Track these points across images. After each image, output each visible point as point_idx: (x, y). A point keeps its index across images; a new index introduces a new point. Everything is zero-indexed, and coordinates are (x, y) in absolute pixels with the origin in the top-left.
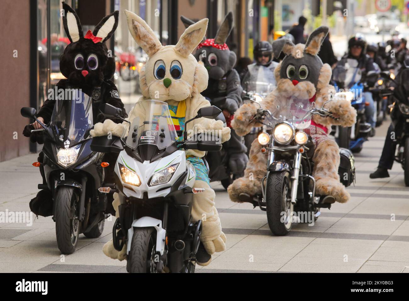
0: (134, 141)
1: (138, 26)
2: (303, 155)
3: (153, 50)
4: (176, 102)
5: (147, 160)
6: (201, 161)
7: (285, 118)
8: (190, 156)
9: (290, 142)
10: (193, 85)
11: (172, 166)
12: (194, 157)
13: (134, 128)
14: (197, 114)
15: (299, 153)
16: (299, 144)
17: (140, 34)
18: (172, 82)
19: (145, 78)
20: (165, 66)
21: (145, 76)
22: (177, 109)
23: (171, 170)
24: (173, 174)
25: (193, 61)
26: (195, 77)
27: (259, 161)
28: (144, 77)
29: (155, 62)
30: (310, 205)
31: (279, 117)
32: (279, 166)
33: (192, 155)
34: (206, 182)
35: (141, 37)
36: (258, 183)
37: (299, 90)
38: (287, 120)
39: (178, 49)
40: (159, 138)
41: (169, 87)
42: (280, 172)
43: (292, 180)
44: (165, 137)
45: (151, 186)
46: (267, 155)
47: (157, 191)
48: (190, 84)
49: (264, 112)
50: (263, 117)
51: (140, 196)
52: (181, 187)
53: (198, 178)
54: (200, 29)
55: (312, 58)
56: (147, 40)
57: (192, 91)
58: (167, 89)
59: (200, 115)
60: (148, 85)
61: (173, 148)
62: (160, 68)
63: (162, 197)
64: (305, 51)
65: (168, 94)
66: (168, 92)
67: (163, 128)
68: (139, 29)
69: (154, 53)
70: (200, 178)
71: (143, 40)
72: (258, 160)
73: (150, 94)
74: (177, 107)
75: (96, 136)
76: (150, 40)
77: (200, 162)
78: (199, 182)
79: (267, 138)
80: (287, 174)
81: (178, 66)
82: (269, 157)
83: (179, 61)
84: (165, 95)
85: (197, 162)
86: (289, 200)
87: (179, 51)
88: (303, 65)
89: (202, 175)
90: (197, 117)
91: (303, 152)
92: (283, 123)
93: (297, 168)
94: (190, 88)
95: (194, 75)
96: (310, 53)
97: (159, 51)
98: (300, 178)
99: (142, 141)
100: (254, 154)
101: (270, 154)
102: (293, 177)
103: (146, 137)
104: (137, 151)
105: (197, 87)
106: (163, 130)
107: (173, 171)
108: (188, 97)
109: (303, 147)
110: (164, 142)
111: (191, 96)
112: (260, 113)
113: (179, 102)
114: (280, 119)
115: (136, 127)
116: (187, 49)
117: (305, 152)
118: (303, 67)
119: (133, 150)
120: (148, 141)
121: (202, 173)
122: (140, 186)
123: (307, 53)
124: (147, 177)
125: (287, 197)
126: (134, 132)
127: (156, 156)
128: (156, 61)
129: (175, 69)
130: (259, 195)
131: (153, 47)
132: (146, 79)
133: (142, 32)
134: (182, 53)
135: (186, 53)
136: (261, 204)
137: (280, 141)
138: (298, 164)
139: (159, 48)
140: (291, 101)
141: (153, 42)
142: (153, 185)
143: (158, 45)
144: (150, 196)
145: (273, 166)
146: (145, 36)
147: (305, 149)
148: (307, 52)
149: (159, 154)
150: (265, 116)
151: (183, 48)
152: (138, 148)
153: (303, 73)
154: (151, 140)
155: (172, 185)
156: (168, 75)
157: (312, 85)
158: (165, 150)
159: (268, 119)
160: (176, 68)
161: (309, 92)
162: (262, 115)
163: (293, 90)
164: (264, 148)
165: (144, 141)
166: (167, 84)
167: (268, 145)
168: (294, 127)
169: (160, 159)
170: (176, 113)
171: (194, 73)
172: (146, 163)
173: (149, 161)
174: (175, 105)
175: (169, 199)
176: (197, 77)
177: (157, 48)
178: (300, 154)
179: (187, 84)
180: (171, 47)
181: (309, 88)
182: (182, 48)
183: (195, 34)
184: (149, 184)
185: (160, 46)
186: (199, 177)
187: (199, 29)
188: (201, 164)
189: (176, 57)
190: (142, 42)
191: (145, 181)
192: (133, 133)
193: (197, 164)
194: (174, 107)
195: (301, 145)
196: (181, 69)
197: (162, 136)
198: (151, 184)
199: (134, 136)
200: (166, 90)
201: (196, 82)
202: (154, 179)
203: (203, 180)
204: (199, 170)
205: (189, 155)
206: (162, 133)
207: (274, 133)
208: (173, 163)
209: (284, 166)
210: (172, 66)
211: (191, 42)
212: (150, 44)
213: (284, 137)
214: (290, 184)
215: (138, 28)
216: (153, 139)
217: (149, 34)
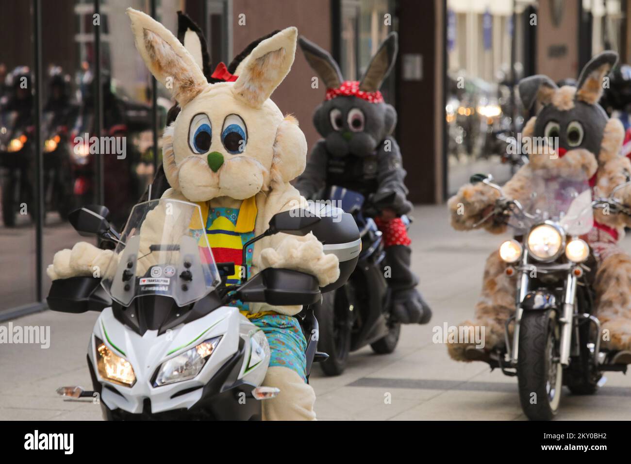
0: (127, 288)
1: (156, 42)
2: (579, 280)
3: (188, 92)
4: (235, 201)
5: (152, 329)
6: (293, 324)
7: (546, 215)
8: (269, 313)
9: (556, 258)
10: (272, 166)
11: (207, 341)
12: (278, 316)
13: (129, 260)
14: (267, 227)
15: (572, 277)
16: (573, 262)
17: (161, 60)
18: (226, 161)
19: (173, 151)
20: (210, 126)
21: (172, 146)
22: (237, 215)
23: (203, 351)
24: (207, 358)
25: (272, 115)
26: (276, 149)
27: (499, 291)
28: (171, 149)
29: (190, 118)
30: (590, 367)
31: (536, 213)
32: (539, 300)
33: (272, 311)
34: (295, 370)
35: (163, 64)
36: (498, 328)
37: (569, 165)
38: (550, 218)
39: (239, 90)
40: (178, 283)
41: (219, 171)
42: (542, 311)
43: (561, 325)
44: (191, 280)
45: (158, 386)
46: (514, 281)
47: (173, 397)
48: (264, 165)
49: (509, 203)
50: (506, 212)
51: (134, 408)
52: (229, 384)
53: (275, 361)
54: (280, 49)
55: (588, 109)
56: (177, 71)
57: (268, 180)
58: (215, 175)
59: (273, 229)
60: (178, 165)
61: (212, 302)
62: (202, 130)
63: (184, 410)
64: (576, 96)
65: (218, 184)
66: (216, 181)
67: (189, 260)
68: (159, 50)
69: (191, 99)
70: (283, 361)
71: (167, 72)
72: (497, 287)
73: (181, 184)
74: (238, 211)
75: (60, 278)
76: (181, 71)
77: (289, 326)
78: (278, 370)
79: (517, 250)
80: (552, 314)
81: (238, 126)
82: (518, 283)
83: (241, 116)
84: (211, 186)
85: (283, 326)
86: (556, 359)
87: (242, 95)
88: (574, 120)
89: (288, 355)
90: (268, 233)
91: (580, 275)
92: (543, 224)
93: (570, 304)
94: (263, 173)
95: (274, 145)
96: (586, 100)
97: (201, 95)
98: (574, 319)
99: (143, 289)
100: (491, 278)
101: (521, 278)
102: (563, 320)
103: (150, 279)
104: (133, 309)
105: (280, 171)
106: (187, 265)
107: (209, 353)
108: (259, 190)
109: (580, 266)
110: (190, 291)
111: (267, 189)
112: (501, 206)
113: (242, 201)
114: (537, 216)
115: (133, 258)
116: (258, 91)
117: (583, 276)
118: (575, 125)
119: (124, 308)
120: (154, 289)
121: (288, 351)
122: (134, 386)
123: (580, 101)
124: (148, 367)
125: (552, 354)
126: (128, 269)
127: (172, 321)
128: (193, 115)
129: (233, 132)
130: (500, 349)
131: (187, 86)
132: (173, 153)
133: (164, 55)
134: (248, 99)
135: (256, 98)
136: (505, 365)
137: (540, 257)
138: (570, 297)
139: (200, 88)
140: (555, 186)
141: (187, 75)
142: (163, 384)
143: (200, 81)
144: (156, 408)
145: (529, 300)
146: (171, 64)
147: (584, 271)
148: (580, 99)
149: (178, 315)
150: (511, 210)
151: (248, 89)
152: (135, 302)
153: (574, 135)
154: (163, 285)
155: (205, 382)
156: (217, 145)
157: (590, 156)
158: (191, 306)
159: (516, 216)
160: (234, 130)
161: (585, 167)
162: (504, 209)
163: (559, 166)
164: (510, 268)
165: (147, 289)
166: (216, 164)
167: (518, 264)
168: (564, 230)
169: (180, 328)
170: (235, 223)
171: (272, 142)
172: (150, 334)
173: (156, 332)
174: (235, 206)
175: (202, 411)
176: (278, 149)
177: (196, 88)
178: (575, 279)
179: (258, 164)
180: (226, 85)
181: (586, 161)
182: (246, 88)
183: (272, 60)
184: (153, 381)
185: (202, 84)
186: (280, 359)
187: (278, 49)
188: (292, 329)
189: (233, 107)
190: (166, 75)
191: (144, 376)
192: (125, 271)
193: (280, 330)
194: (231, 210)
195: (578, 264)
196: (245, 132)
197: (186, 277)
198: (158, 382)
199: (127, 276)
200: (213, 176)
201: (277, 160)
202: (166, 369)
203: (290, 365)
204: (283, 343)
205: (266, 311)
206: (186, 270)
207: (528, 241)
208: (206, 335)
209: (548, 300)
210: (226, 126)
211: (265, 75)
212: (182, 80)
213: (546, 249)
214: (557, 331)
215: (156, 48)
216: (166, 283)
217: (181, 59)
